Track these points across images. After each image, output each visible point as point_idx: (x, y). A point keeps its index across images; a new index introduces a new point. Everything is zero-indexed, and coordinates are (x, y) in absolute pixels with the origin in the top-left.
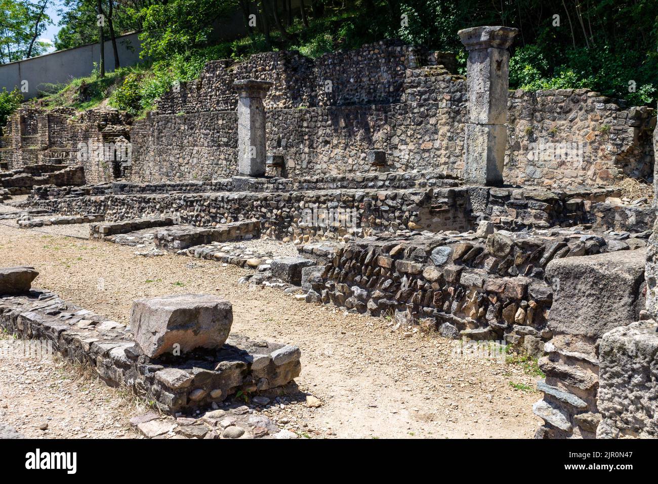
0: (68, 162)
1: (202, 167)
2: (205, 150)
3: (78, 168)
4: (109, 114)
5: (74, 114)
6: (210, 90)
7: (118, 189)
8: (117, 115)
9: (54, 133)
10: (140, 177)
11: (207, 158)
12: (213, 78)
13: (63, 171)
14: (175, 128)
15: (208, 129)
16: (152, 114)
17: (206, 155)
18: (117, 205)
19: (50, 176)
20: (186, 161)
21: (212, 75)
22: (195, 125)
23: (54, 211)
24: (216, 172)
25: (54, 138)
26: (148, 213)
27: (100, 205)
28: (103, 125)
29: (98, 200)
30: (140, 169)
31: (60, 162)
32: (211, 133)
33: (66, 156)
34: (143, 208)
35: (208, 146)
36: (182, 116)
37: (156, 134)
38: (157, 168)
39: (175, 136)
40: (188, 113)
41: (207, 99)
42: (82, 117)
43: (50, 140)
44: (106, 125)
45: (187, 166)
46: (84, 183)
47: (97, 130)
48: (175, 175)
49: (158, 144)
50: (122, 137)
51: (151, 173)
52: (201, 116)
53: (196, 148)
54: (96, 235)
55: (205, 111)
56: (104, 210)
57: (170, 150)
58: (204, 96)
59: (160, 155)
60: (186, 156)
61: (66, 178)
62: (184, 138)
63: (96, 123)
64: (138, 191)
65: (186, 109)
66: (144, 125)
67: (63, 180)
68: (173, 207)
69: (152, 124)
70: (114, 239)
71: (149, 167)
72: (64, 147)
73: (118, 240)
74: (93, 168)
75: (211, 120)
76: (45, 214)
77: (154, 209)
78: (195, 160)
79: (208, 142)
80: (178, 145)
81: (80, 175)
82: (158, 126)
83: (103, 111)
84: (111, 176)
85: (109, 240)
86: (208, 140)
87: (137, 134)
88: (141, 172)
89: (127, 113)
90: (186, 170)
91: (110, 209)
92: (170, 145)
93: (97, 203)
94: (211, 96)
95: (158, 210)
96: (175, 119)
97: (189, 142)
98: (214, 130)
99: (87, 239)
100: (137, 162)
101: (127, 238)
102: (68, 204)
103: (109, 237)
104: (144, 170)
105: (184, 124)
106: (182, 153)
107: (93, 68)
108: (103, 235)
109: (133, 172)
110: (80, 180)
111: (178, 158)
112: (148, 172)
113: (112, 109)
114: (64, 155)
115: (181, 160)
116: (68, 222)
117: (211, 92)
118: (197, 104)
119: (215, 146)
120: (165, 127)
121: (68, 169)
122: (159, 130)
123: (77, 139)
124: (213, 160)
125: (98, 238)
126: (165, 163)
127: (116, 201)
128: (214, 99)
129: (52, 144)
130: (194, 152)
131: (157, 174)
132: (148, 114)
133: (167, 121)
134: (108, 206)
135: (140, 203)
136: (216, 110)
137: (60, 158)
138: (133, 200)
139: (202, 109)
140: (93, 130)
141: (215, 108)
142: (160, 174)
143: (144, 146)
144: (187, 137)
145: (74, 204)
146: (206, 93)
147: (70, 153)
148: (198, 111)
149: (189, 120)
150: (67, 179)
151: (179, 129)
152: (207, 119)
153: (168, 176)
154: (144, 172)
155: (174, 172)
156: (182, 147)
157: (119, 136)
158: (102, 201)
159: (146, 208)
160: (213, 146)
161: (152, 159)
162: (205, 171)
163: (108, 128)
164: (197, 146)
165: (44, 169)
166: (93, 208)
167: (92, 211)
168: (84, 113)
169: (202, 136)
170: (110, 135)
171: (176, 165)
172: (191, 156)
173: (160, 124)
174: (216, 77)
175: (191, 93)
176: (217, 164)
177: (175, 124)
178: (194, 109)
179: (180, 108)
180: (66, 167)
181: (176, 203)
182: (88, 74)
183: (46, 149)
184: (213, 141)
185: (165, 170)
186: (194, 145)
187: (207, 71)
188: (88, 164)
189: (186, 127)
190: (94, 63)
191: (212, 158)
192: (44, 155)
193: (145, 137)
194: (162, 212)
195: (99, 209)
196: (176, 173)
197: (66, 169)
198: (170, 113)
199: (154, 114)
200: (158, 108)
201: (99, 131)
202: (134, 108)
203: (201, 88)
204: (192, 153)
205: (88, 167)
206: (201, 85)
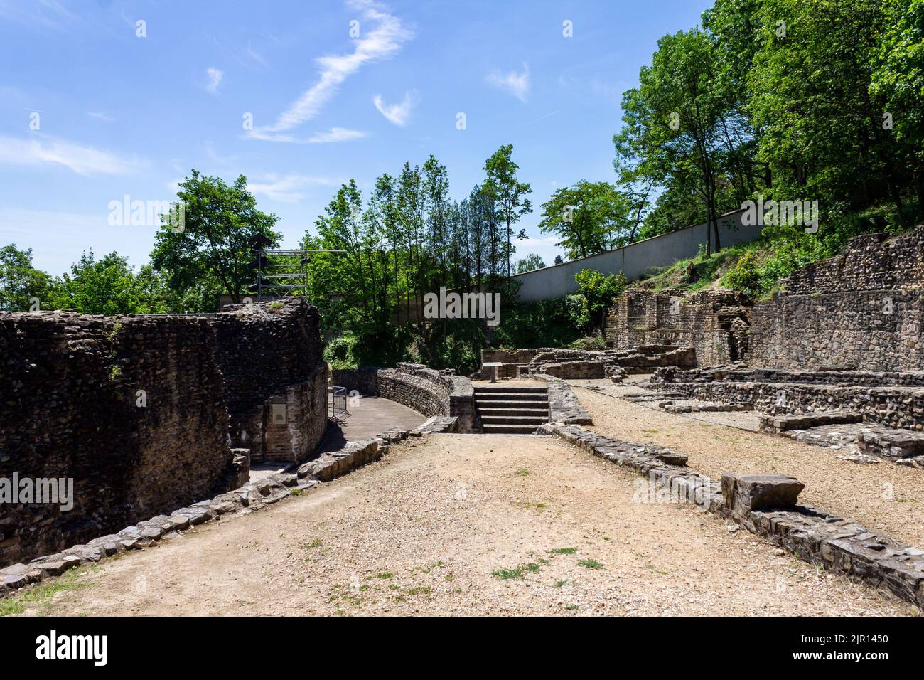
0: (678, 343)
1: (846, 353)
2: (849, 334)
3: (689, 349)
4: (724, 295)
5: (683, 296)
6: (856, 267)
7: (763, 376)
8: (733, 296)
9: (662, 314)
10: (762, 361)
11: (852, 342)
12: (861, 253)
13: (674, 352)
14: (809, 309)
15: (854, 310)
16: (779, 294)
17: (851, 339)
18: (771, 395)
19: (662, 357)
20: (823, 345)
21: (859, 251)
22: (837, 307)
23: (689, 395)
24: (866, 359)
25: (662, 319)
26: (816, 406)
27: (749, 393)
28: (718, 306)
29: (745, 388)
30: (763, 353)
31: (668, 342)
32: (858, 315)
33: (676, 337)
34: (808, 400)
35: (854, 330)
36: (819, 296)
37: (784, 316)
38: (785, 352)
39: (809, 318)
40: (826, 293)
41: (853, 277)
42: (694, 299)
43: (658, 321)
44: (721, 307)
45: (824, 351)
46: (695, 365)
47: (712, 311)
48: (808, 360)
49: (786, 326)
50: (738, 318)
51: (776, 357)
52: (844, 296)
53: (837, 331)
54: (769, 429)
55: (849, 291)
56: (753, 399)
57: (803, 332)
58: (848, 275)
59: (788, 338)
60: (823, 340)
61: (677, 358)
62: (821, 320)
63: (711, 304)
64: (789, 379)
65: (823, 289)
66: (768, 307)
67: (674, 362)
68: (853, 402)
69: (780, 305)
70: (794, 435)
71: (774, 350)
72: (672, 327)
73: (800, 437)
74: (706, 350)
75: (859, 300)
76: (681, 398)
77: (824, 402)
78: (836, 345)
79: (854, 325)
80: (813, 328)
81: (691, 356)
82: (787, 307)
83: (717, 292)
84: (727, 359)
85: (788, 436)
86: (854, 323)
87: (760, 316)
88: (764, 355)
89: (741, 293)
90: (823, 355)
91: (761, 398)
92: (802, 328)
93: (744, 390)
94: (858, 274)
95: (831, 403)
96: (809, 300)
97: (827, 325)
98: (863, 311)
99: (756, 433)
100: (760, 345)
101: (811, 436)
102: (707, 390)
103: (787, 433)
104: (767, 353)
105: (822, 305)
106: (818, 336)
107: (699, 249)
108: (778, 431)
109: (754, 355)
110: (691, 362)
111: (813, 342)
112: (772, 356)
113: (727, 290)
114: (674, 336)
115: (816, 344)
116: (715, 409)
117: (857, 269)
118: (838, 283)
119: (864, 329)
120: (796, 308)
121: (679, 350)
122: (788, 311)
123: (689, 320)
124: (861, 345)
125: (772, 432)
126: (795, 347)
127: (770, 390)
128: (862, 277)
129: (660, 325)
130: (835, 335)
131: (784, 358)
132: (775, 295)
133: (799, 302)
134: (759, 394)
135: (804, 394)
136: (865, 289)
137: (669, 338)
138: (793, 390)
139: (846, 288)
140: (708, 311)
141: (862, 287)
142: (788, 359)
143: (769, 328)
144: (826, 319)
145: (714, 389)
146: (850, 271)
147: (681, 334)
148: (840, 291)
149: (828, 301)
150: (679, 360)
151: (815, 310)
152: (853, 299)
153: (798, 360)
154: (767, 356)
155: (807, 357)
156: (818, 330)
157: (734, 317)
158: (750, 389)
159: (813, 400)
160: (860, 329)
161: (779, 342)
162: (849, 357)
163: (723, 309)
164: (838, 328)
165: (655, 349)
166: (739, 396)
167: (738, 398)
168: (695, 294)
169: (847, 318)
170: (727, 317)
171: (811, 349)
172: (830, 340)
173: (789, 305)
174: (865, 253)
175: (829, 271)
176: (867, 350)
177: (810, 305)
178: (834, 289)
179: (815, 287)
180: (678, 348)
181: (857, 398)
182: (693, 255)
183: (654, 330)
184: (861, 323)
185: (794, 354)
186: (835, 329)
187: (854, 247)
188: (700, 346)
189: (824, 309)
190: (700, 245)
191: (860, 343)
192: (651, 336)
193: (770, 318)
194: (837, 406)
195: (747, 397)
196: (810, 357)
197: (677, 350)
198: (801, 294)
199: (782, 295)
200: (786, 288)
201: (714, 312)
202: (750, 288)
203: (844, 265)
204: (831, 337)
205: (700, 349)
206: (845, 262)
